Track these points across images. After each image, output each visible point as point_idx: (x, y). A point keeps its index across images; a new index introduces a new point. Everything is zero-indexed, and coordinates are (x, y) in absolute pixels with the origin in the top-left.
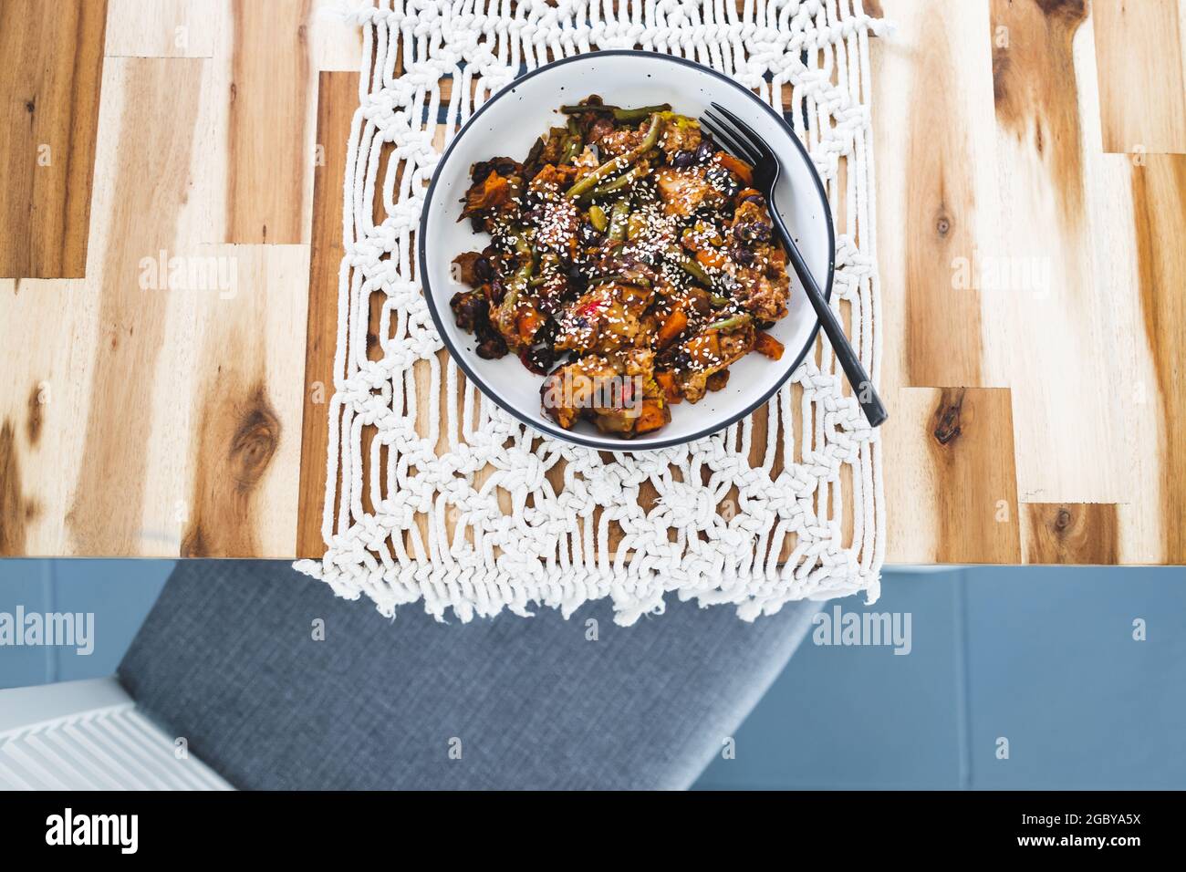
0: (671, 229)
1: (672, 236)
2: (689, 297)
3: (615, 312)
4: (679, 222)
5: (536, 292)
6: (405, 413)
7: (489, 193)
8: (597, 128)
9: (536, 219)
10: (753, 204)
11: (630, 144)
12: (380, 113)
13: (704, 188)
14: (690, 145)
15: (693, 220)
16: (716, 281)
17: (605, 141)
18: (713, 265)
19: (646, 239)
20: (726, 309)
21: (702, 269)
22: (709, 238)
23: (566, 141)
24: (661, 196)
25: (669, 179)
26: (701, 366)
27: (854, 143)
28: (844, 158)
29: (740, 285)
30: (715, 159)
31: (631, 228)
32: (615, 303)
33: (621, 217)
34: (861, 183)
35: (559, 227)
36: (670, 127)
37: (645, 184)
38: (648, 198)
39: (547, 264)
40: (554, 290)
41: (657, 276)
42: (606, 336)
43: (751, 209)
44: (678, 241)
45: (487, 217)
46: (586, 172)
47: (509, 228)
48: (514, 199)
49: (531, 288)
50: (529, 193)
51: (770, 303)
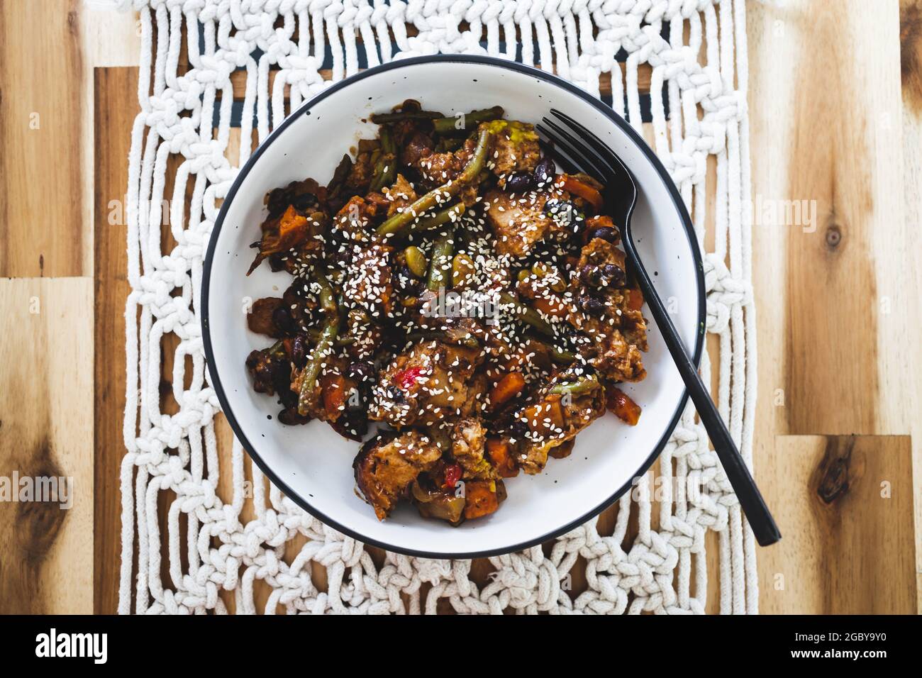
0: (504, 273)
1: (504, 282)
2: (527, 351)
3: (437, 382)
4: (514, 262)
5: (345, 351)
6: (205, 475)
7: (285, 236)
8: (413, 147)
9: (342, 263)
10: (604, 241)
11: (453, 171)
12: (163, 120)
13: (543, 224)
14: (526, 163)
15: (531, 260)
16: (558, 330)
17: (423, 164)
18: (554, 314)
19: (474, 287)
20: (571, 371)
21: (542, 318)
22: (549, 285)
23: (376, 162)
24: (492, 228)
25: (501, 209)
26: (542, 438)
27: (727, 140)
28: (713, 157)
29: (587, 340)
30: (556, 185)
31: (456, 274)
32: (437, 370)
33: (443, 259)
34: (734, 188)
35: (367, 281)
36: (502, 142)
37: (472, 213)
38: (476, 230)
39: (356, 324)
40: (365, 350)
41: (487, 335)
42: (427, 411)
43: (601, 247)
44: (512, 287)
45: (286, 259)
46: (400, 206)
47: (312, 268)
48: (317, 237)
49: (338, 347)
50: (333, 231)
51: (624, 363)
